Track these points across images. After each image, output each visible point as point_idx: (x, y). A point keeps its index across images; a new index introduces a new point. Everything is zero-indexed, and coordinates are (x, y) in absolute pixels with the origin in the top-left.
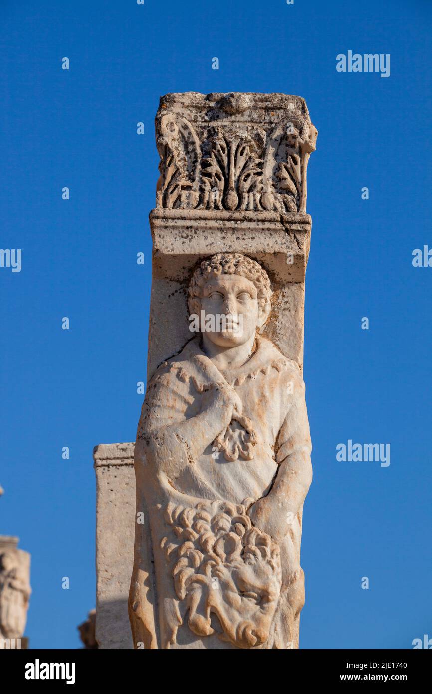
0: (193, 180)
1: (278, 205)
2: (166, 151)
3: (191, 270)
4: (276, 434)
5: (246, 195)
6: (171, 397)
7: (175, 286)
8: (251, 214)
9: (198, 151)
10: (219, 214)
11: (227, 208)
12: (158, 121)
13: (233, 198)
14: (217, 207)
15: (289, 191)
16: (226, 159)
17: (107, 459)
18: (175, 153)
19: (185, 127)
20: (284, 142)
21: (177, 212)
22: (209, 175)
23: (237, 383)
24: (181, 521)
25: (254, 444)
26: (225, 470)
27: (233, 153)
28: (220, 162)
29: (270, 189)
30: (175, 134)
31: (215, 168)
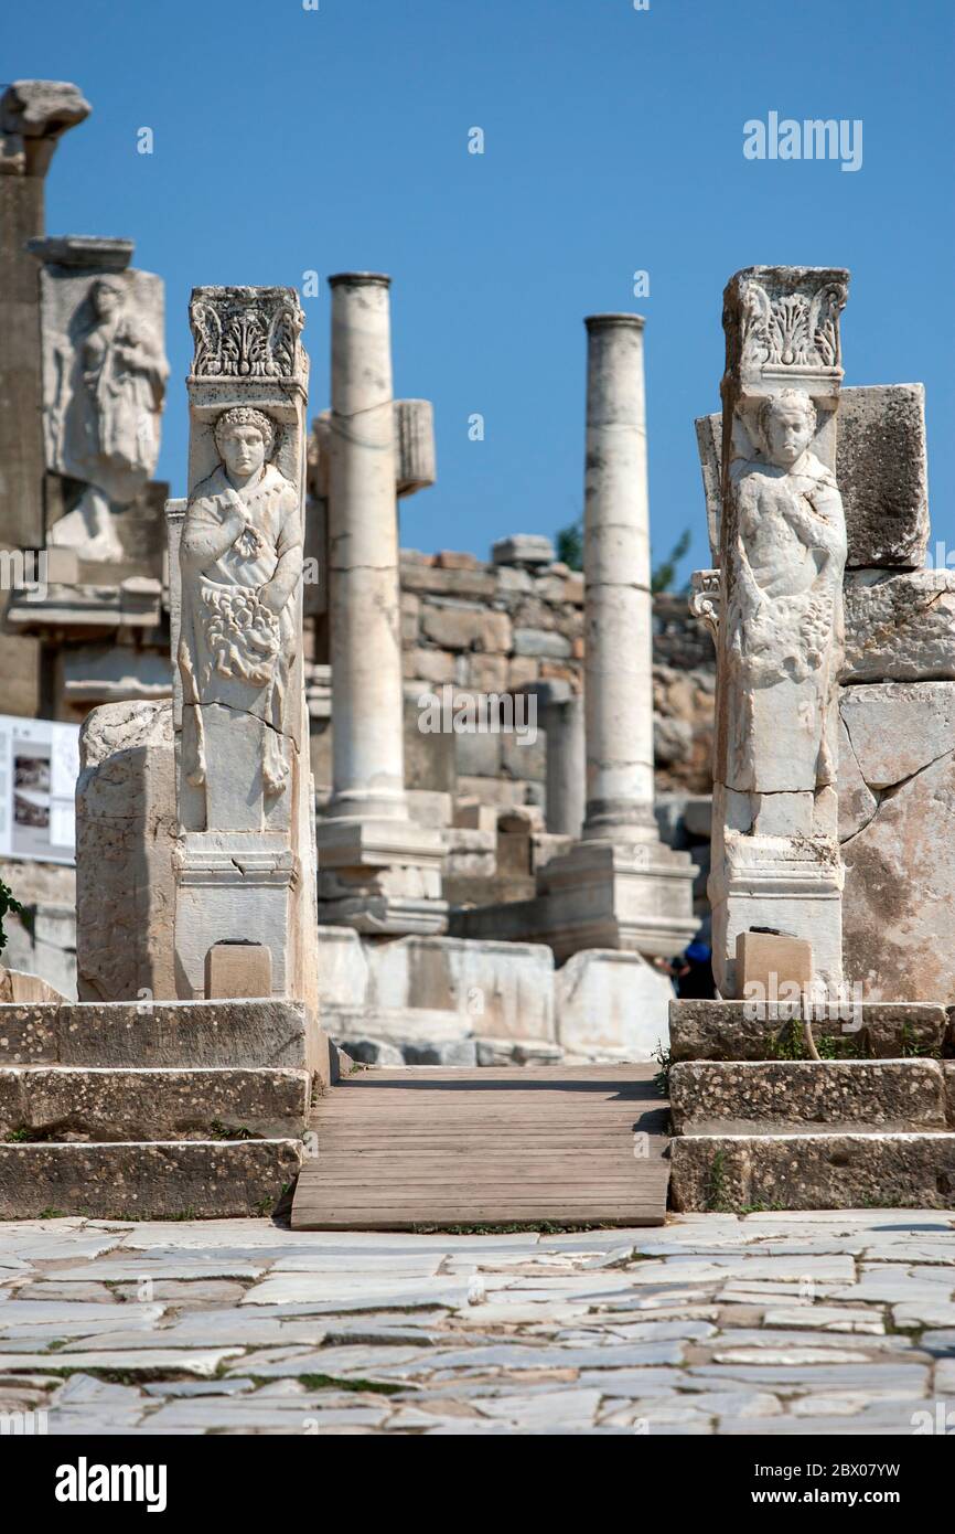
0: (217, 353)
1: (277, 372)
2: (197, 332)
3: (218, 417)
4: (276, 537)
5: (254, 364)
6: (203, 513)
7: (206, 428)
8: (256, 379)
9: (220, 330)
10: (235, 378)
11: (241, 374)
12: (190, 309)
13: (245, 366)
14: (233, 374)
15: (285, 361)
16: (239, 337)
17: (176, 512)
18: (203, 332)
19: (210, 313)
20: (282, 323)
21: (205, 378)
22: (227, 349)
23: (249, 503)
24: (211, 602)
25: (260, 547)
26: (243, 569)
27: (245, 332)
28: (236, 340)
29: (271, 359)
30: (203, 318)
31: (231, 344)
